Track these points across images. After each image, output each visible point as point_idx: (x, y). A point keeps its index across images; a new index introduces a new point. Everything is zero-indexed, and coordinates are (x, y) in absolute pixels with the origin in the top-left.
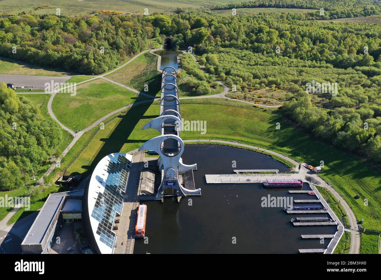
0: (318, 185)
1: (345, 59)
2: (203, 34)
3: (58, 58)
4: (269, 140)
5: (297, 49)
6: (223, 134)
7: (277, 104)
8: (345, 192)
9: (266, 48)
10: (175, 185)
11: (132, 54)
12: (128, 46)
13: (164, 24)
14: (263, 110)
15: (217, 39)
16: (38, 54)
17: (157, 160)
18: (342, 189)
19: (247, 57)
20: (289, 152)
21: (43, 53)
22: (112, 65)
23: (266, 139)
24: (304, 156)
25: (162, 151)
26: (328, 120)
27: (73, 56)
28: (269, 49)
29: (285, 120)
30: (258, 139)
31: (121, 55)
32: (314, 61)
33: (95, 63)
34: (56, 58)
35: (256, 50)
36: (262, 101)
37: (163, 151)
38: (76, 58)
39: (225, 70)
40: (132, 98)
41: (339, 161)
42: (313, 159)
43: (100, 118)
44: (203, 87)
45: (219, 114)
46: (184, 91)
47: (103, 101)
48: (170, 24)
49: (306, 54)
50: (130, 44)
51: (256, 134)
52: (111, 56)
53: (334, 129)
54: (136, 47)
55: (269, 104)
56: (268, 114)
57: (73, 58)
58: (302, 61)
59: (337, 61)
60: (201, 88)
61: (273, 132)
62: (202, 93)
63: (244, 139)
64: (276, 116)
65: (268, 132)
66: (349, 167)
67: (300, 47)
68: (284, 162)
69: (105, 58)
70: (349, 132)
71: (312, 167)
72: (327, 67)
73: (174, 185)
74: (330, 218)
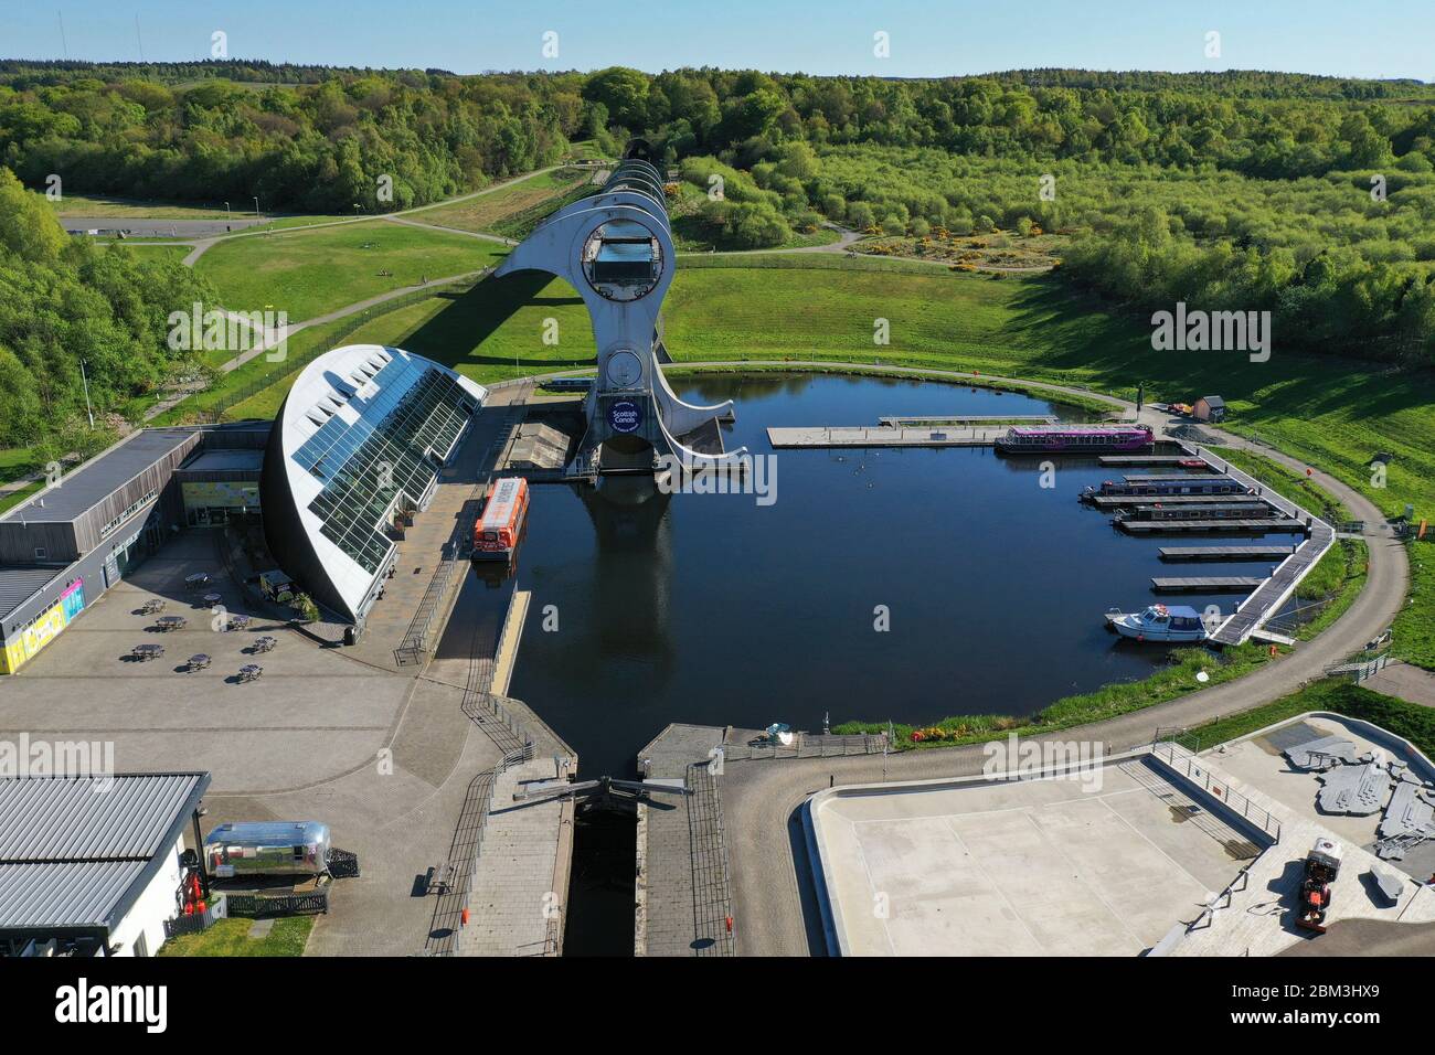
0: (1217, 446)
1: (1287, 155)
2: (762, 105)
3: (231, 165)
4: (1015, 352)
5: (1109, 136)
6: (836, 347)
7: (1040, 263)
8: (1327, 454)
9: (995, 140)
10: (644, 422)
11: (506, 171)
12: (490, 142)
13: (623, 90)
14: (991, 277)
15: (813, 119)
16: (160, 160)
17: (581, 402)
18: (1316, 450)
19: (923, 161)
20: (1094, 379)
21: (179, 157)
22: (428, 188)
23: (1004, 350)
24: (1156, 383)
25: (587, 272)
26: (1239, 263)
27: (289, 153)
28: (1004, 140)
29: (1074, 297)
30: (970, 354)
31: (462, 164)
32: (1173, 166)
33: (365, 173)
34: (225, 168)
35: (958, 146)
36: (984, 256)
37: (591, 274)
38: (296, 165)
39: (843, 189)
40: (492, 255)
41: (1294, 381)
42: (1189, 387)
43: (372, 296)
44: (763, 219)
45: (822, 292)
46: (692, 239)
47: (385, 257)
48: (645, 93)
49: (1142, 150)
50: (499, 137)
51: (967, 340)
52: (426, 159)
53: (1265, 286)
54: (519, 147)
55: (1012, 265)
56: (1007, 287)
57: (287, 160)
58: (1130, 167)
59: (1257, 162)
60: (755, 223)
61: (1029, 331)
62: (759, 242)
63: (916, 356)
64: (1038, 290)
65: (1011, 331)
66: (1335, 392)
67: (1119, 128)
68: (1076, 402)
69: (403, 159)
70: (1326, 286)
71: (1185, 408)
72: (1222, 180)
73: (638, 419)
74: (1271, 511)
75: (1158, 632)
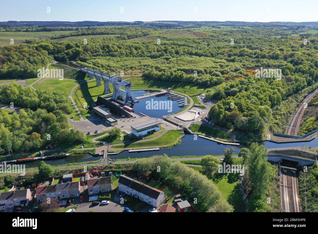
0: (172, 92)
7: (140, 74)
10: (131, 99)
14: (137, 77)
18: (180, 91)
20: (156, 88)
29: (148, 78)
30: (142, 87)
32: (142, 57)
35: (112, 56)
36: (133, 74)
39: (106, 65)
41: (175, 85)
47: (63, 85)
48: (53, 48)
51: (140, 85)
55: (137, 75)
56: (140, 78)
61: (146, 83)
63: (136, 88)
64: (143, 78)
65: (144, 83)
66: (179, 86)
68: (157, 90)
70: (174, 76)
71: (167, 89)
72: (149, 59)
74: (181, 97)
75: (182, 106)
